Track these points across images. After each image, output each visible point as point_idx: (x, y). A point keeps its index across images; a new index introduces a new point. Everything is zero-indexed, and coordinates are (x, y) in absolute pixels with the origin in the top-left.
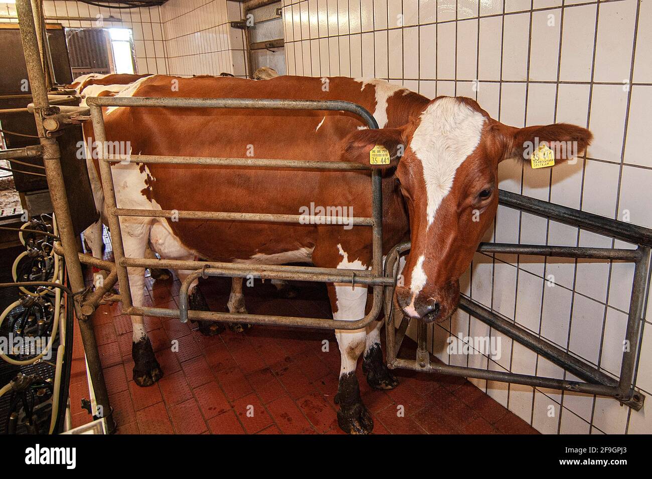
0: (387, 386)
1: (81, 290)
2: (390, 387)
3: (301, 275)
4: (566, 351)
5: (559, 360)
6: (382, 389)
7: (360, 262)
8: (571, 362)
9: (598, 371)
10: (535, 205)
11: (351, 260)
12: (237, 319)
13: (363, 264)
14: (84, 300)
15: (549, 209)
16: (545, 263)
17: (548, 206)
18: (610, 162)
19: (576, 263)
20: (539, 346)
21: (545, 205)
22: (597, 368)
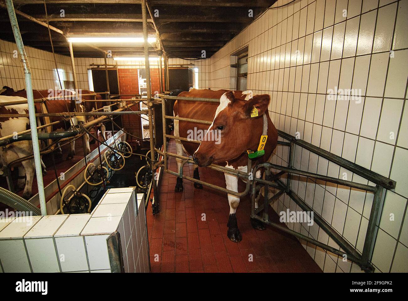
0: (260, 228)
1: (154, 160)
2: (261, 229)
3: (219, 169)
4: (341, 236)
5: (337, 240)
6: (257, 229)
7: (233, 167)
8: (343, 242)
9: (354, 250)
10: (335, 158)
11: (229, 165)
12: (198, 182)
13: (234, 168)
14: (154, 164)
15: (341, 161)
16: (337, 188)
17: (340, 159)
18: (370, 139)
19: (351, 190)
20: (330, 231)
21: (339, 159)
22: (354, 248)
